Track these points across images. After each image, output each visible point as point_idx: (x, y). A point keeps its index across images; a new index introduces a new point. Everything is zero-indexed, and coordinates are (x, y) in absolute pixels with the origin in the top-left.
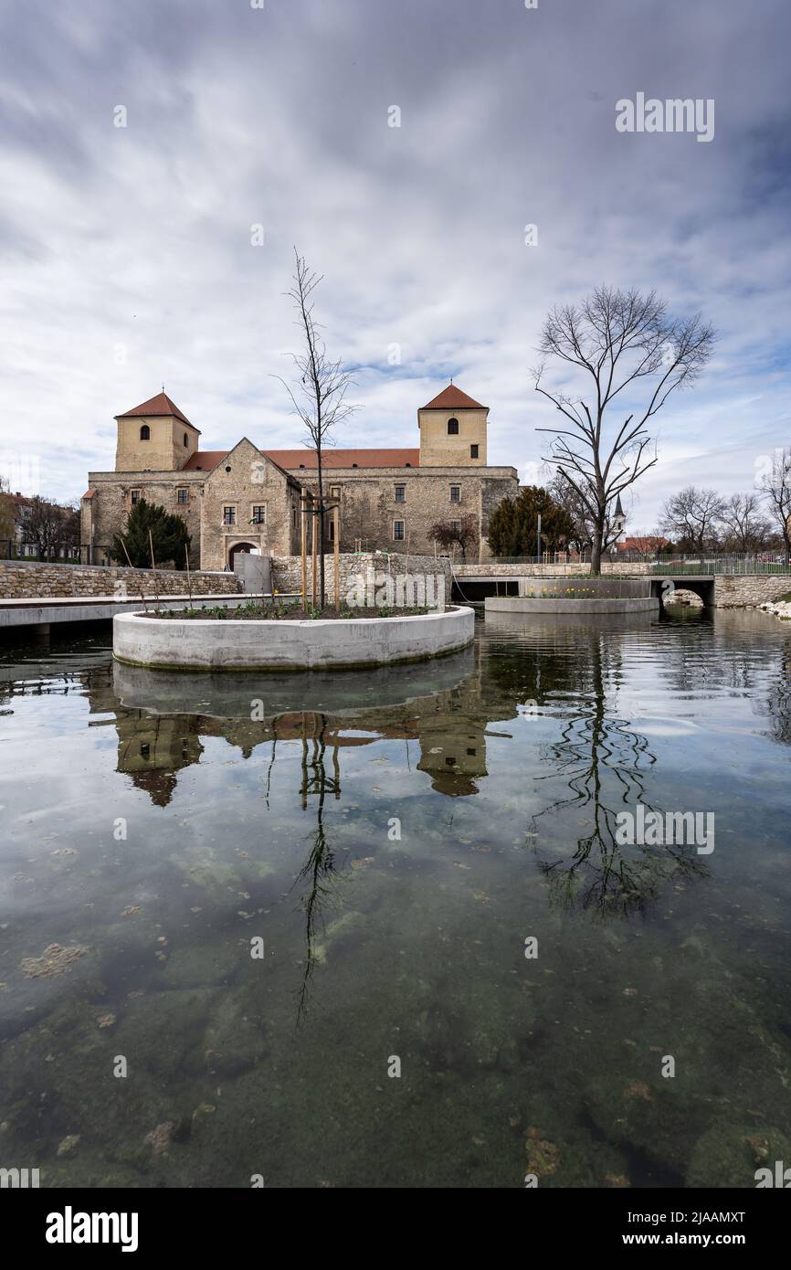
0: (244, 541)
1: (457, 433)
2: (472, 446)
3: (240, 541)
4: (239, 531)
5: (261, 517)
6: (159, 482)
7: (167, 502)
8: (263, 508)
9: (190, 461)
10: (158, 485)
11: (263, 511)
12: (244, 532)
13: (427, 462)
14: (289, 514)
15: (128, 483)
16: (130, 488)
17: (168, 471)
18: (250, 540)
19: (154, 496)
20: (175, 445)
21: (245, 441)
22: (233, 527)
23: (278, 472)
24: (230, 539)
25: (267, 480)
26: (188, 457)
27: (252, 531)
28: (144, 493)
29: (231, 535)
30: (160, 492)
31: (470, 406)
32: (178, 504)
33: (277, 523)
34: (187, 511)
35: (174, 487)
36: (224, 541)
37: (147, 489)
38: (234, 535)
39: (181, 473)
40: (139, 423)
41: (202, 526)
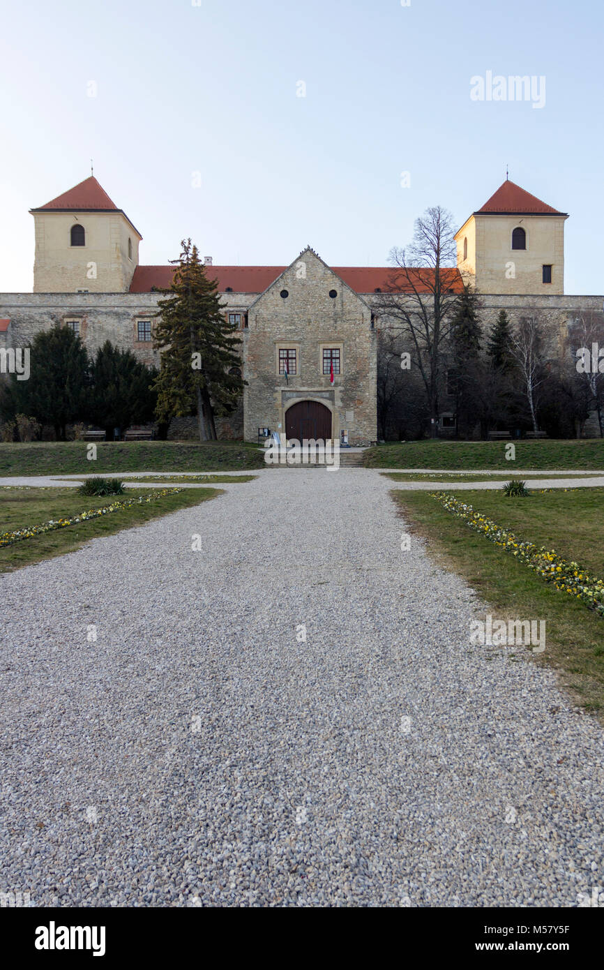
0: (310, 398)
1: (524, 248)
2: (544, 266)
3: (304, 399)
4: (303, 385)
5: (334, 365)
6: (108, 309)
7: (121, 338)
8: (338, 352)
9: (134, 278)
10: (106, 313)
11: (338, 356)
12: (309, 385)
13: (485, 287)
14: (375, 360)
15: (60, 310)
16: (64, 317)
17: (121, 293)
18: (318, 397)
19: (102, 329)
20: (122, 254)
21: (308, 253)
22: (293, 378)
23: (358, 300)
24: (288, 395)
25: (343, 311)
26: (132, 273)
27: (321, 385)
28: (87, 324)
29: (291, 389)
30: (110, 324)
31: (543, 211)
32: (138, 341)
33: (358, 373)
34: (152, 352)
35: (131, 317)
36: (280, 398)
37: (90, 319)
38: (294, 389)
39: (141, 296)
40: (68, 221)
41: (246, 376)
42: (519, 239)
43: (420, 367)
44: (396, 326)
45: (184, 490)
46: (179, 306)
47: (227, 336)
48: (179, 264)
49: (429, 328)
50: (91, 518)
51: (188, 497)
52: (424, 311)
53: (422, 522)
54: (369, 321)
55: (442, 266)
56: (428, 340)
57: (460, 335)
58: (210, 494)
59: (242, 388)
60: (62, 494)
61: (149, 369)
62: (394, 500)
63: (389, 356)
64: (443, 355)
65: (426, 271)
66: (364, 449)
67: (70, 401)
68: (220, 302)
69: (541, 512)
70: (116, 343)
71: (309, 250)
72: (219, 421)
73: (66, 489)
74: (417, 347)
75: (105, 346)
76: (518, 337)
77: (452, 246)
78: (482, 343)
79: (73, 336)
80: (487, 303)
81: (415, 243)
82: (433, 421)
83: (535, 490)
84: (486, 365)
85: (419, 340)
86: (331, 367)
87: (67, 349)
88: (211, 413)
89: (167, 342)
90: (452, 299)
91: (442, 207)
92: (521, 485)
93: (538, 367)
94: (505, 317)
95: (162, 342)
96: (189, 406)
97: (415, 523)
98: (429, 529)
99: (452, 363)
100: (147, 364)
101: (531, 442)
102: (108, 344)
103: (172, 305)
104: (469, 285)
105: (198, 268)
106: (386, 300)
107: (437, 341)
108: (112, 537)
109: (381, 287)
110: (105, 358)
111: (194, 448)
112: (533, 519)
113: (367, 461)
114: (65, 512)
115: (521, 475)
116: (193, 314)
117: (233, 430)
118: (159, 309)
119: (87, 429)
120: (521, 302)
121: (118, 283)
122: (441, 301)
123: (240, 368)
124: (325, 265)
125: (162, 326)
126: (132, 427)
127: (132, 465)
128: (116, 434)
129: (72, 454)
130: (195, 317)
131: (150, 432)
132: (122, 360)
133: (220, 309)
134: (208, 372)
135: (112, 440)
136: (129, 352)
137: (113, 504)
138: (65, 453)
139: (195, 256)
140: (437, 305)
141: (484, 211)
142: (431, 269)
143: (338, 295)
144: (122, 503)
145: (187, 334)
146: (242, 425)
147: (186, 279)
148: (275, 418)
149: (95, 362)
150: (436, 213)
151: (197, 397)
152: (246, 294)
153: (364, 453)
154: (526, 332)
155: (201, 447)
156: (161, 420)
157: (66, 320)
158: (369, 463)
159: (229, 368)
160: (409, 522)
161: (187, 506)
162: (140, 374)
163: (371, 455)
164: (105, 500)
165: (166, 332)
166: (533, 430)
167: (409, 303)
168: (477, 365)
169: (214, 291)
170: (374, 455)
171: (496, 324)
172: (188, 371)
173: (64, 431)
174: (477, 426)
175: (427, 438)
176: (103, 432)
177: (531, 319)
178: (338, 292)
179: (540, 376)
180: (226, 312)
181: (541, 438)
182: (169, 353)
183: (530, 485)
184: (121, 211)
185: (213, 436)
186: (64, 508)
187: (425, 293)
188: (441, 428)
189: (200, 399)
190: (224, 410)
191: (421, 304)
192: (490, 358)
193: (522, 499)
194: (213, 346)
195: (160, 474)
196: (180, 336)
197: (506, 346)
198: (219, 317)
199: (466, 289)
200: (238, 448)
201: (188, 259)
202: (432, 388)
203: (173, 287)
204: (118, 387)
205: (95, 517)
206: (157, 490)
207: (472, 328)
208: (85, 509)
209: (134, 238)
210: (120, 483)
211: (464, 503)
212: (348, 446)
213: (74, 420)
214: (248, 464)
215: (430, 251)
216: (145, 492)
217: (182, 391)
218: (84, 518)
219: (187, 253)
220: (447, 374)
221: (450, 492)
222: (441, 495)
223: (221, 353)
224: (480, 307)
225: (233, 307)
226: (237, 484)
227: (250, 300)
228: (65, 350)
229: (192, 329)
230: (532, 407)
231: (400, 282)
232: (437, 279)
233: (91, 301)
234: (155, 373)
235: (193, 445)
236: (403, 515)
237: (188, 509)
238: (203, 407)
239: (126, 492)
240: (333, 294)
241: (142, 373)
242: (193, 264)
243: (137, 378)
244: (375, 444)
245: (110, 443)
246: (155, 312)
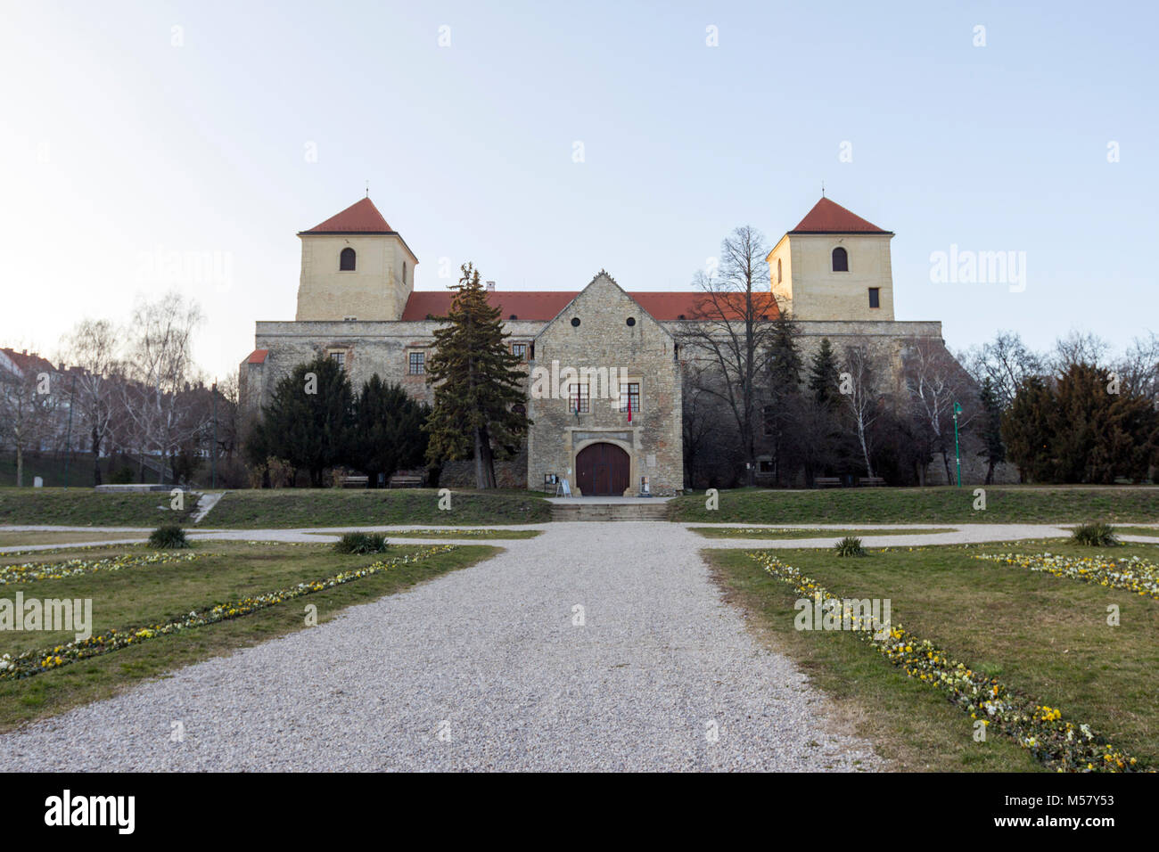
0: (604, 440)
1: (846, 269)
2: (871, 289)
3: (598, 440)
4: (597, 424)
5: (632, 401)
6: (378, 339)
7: (391, 371)
8: (636, 386)
9: (408, 305)
10: (375, 344)
11: (636, 391)
12: (605, 424)
13: (803, 314)
14: (680, 396)
15: (324, 340)
16: (327, 347)
17: (392, 322)
18: (614, 438)
19: (369, 361)
20: (396, 278)
21: (603, 277)
22: (584, 416)
23: (660, 328)
24: (579, 436)
25: (641, 341)
26: (406, 299)
27: (617, 424)
28: (353, 356)
29: (583, 429)
30: (379, 355)
31: (865, 230)
32: (410, 375)
33: (660, 411)
34: (424, 386)
35: (403, 348)
36: (570, 440)
37: (357, 350)
38: (587, 429)
39: (414, 325)
40: (338, 244)
41: (532, 414)
42: (840, 260)
43: (733, 404)
44: (704, 357)
45: (457, 548)
46: (457, 336)
47: (511, 369)
48: (458, 290)
49: (741, 359)
50: (347, 581)
51: (462, 557)
52: (735, 341)
53: (740, 588)
54: (672, 352)
55: (753, 290)
56: (740, 372)
57: (778, 367)
58: (488, 553)
59: (526, 428)
60: (315, 551)
61: (421, 405)
62: (705, 562)
63: (695, 391)
64: (758, 390)
65: (737, 295)
66: (668, 499)
67: (330, 442)
68: (503, 332)
69: (884, 576)
70: (385, 376)
71: (603, 274)
72: (499, 465)
73: (320, 545)
74: (728, 381)
75: (372, 380)
76: (844, 369)
77: (764, 268)
78: (802, 375)
79: (337, 368)
80: (807, 331)
81: (722, 266)
82: (748, 466)
83: (873, 549)
84: (808, 401)
85: (730, 373)
86: (629, 404)
87: (330, 384)
88: (490, 457)
89: (443, 375)
90: (766, 326)
91: (751, 226)
92: (857, 543)
93: (869, 402)
94: (828, 346)
95: (437, 375)
96: (466, 448)
97: (731, 589)
98: (749, 598)
99: (769, 399)
100: (418, 400)
101: (866, 491)
102: (376, 378)
103: (449, 335)
104: (785, 311)
105: (478, 294)
106: (692, 328)
107: (750, 374)
108: (371, 604)
109: (685, 314)
110: (371, 393)
111: (470, 497)
112: (874, 585)
113: (673, 514)
114: (317, 574)
115: (856, 530)
116: (473, 344)
117: (515, 476)
118: (435, 339)
119: (348, 474)
120: (846, 330)
121: (390, 310)
122: (753, 329)
123: (524, 404)
124: (622, 291)
125: (437, 358)
126: (398, 472)
127: (397, 516)
128: (380, 480)
129: (328, 503)
130: (475, 347)
131: (419, 478)
132: (390, 395)
133: (503, 339)
134: (488, 410)
135: (376, 487)
136: (398, 387)
137: (374, 564)
138: (320, 503)
139: (476, 281)
140: (750, 333)
141: (799, 229)
142: (742, 294)
143: (637, 323)
144: (385, 563)
145: (465, 367)
146: (526, 471)
147: (466, 306)
148: (564, 462)
149: (360, 398)
150: (745, 233)
151: (475, 438)
152: (533, 322)
153: (669, 504)
154: (853, 363)
155: (478, 496)
156: (432, 465)
157: (330, 351)
158: (674, 517)
159: (512, 405)
160: (723, 589)
161: (462, 568)
162: (410, 411)
163: (676, 506)
164: (363, 559)
165: (441, 364)
166: (867, 476)
167: (718, 332)
168: (799, 401)
169: (497, 320)
170: (680, 506)
171: (818, 353)
172: (465, 409)
173: (321, 476)
174: (800, 471)
175: (742, 486)
176: (365, 478)
177: (859, 348)
178: (637, 320)
179: (873, 413)
180: (509, 342)
181: (877, 486)
182: (444, 388)
183: (867, 542)
184: (396, 233)
185: (492, 483)
186: (317, 568)
187: (736, 320)
188: (758, 473)
189: (478, 440)
190: (505, 453)
191: (731, 332)
192: (813, 393)
193: (859, 559)
194: (494, 380)
195: (429, 528)
196: (457, 369)
197: (831, 379)
198: (501, 349)
199: (782, 315)
200: (520, 498)
201: (468, 284)
202: (746, 428)
203: (451, 315)
204: (384, 427)
205: (352, 579)
206: (425, 547)
207: (790, 358)
208: (342, 570)
209: (409, 262)
210: (383, 539)
211: (790, 566)
212: (649, 496)
213: (333, 463)
214: (533, 517)
215: (740, 274)
216: (412, 550)
217: (457, 432)
218: (340, 581)
219: (468, 278)
220: (763, 411)
221: (771, 552)
222: (761, 555)
223: (503, 388)
224: (799, 335)
225: (517, 336)
226: (519, 541)
227: (539, 328)
228: (326, 384)
229: (471, 361)
230: (864, 449)
231: (707, 308)
232: (749, 305)
233: (359, 330)
234: (427, 410)
235: (468, 494)
236: (716, 579)
237: (461, 571)
238: (481, 451)
239: (390, 549)
240: (631, 322)
241: (413, 411)
242: (474, 290)
243: (407, 416)
244: (681, 493)
245: (373, 491)
246: (430, 342)
